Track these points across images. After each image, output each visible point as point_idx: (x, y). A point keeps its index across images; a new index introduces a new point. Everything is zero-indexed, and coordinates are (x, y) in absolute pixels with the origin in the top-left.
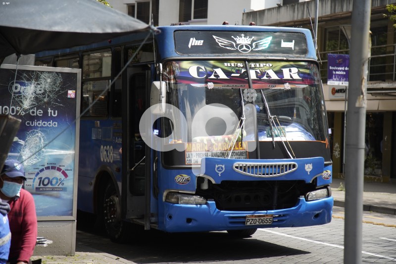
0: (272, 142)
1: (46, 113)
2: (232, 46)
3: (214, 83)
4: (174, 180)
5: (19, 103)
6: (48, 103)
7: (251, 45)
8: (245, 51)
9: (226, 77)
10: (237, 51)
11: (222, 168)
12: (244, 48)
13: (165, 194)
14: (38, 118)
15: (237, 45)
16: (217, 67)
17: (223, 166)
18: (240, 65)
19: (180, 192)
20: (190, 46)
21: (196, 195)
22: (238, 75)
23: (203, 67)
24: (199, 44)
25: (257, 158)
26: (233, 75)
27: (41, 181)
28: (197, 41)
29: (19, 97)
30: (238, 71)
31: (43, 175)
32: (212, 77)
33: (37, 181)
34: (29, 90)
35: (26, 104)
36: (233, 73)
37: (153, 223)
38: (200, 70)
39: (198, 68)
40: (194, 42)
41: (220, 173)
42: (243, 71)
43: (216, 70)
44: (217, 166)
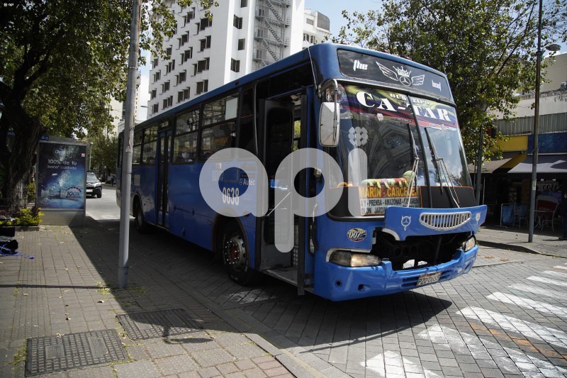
0: (440, 187)
1: (71, 163)
2: (394, 76)
3: (384, 115)
4: (346, 237)
5: (58, 159)
6: (72, 159)
7: (410, 78)
8: (405, 83)
9: (393, 109)
10: (399, 83)
11: (408, 220)
12: (405, 81)
13: (330, 252)
14: (67, 165)
15: (399, 76)
16: (384, 98)
17: (410, 218)
18: (404, 97)
19: (352, 250)
20: (354, 69)
21: (370, 254)
22: (404, 109)
23: (370, 95)
24: (363, 68)
25: (430, 207)
26: (399, 108)
27: (69, 193)
28: (361, 65)
29: (58, 156)
30: (403, 104)
31: (69, 191)
32: (381, 107)
33: (66, 193)
34: (63, 153)
35: (61, 159)
36: (400, 106)
37: (308, 286)
38: (368, 98)
39: (366, 95)
40: (358, 65)
41: (406, 226)
42: (408, 105)
43: (383, 100)
44: (403, 218)
